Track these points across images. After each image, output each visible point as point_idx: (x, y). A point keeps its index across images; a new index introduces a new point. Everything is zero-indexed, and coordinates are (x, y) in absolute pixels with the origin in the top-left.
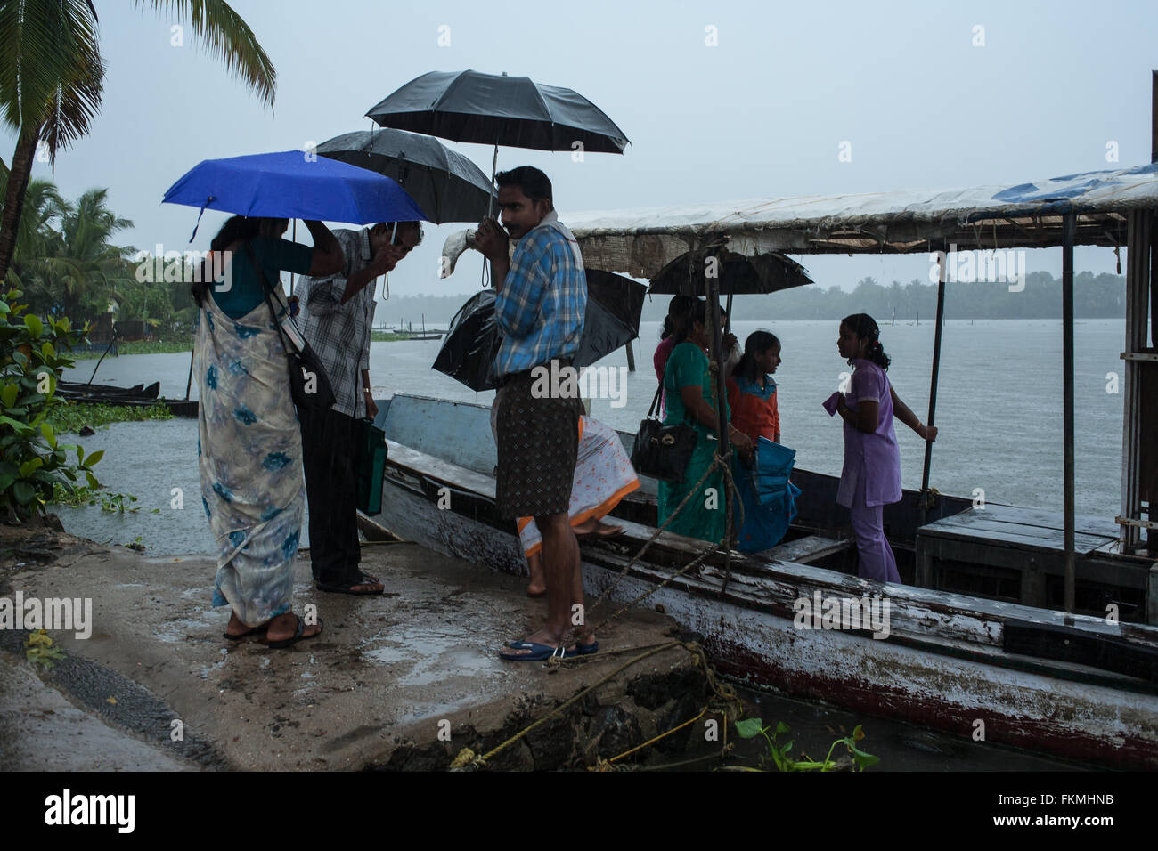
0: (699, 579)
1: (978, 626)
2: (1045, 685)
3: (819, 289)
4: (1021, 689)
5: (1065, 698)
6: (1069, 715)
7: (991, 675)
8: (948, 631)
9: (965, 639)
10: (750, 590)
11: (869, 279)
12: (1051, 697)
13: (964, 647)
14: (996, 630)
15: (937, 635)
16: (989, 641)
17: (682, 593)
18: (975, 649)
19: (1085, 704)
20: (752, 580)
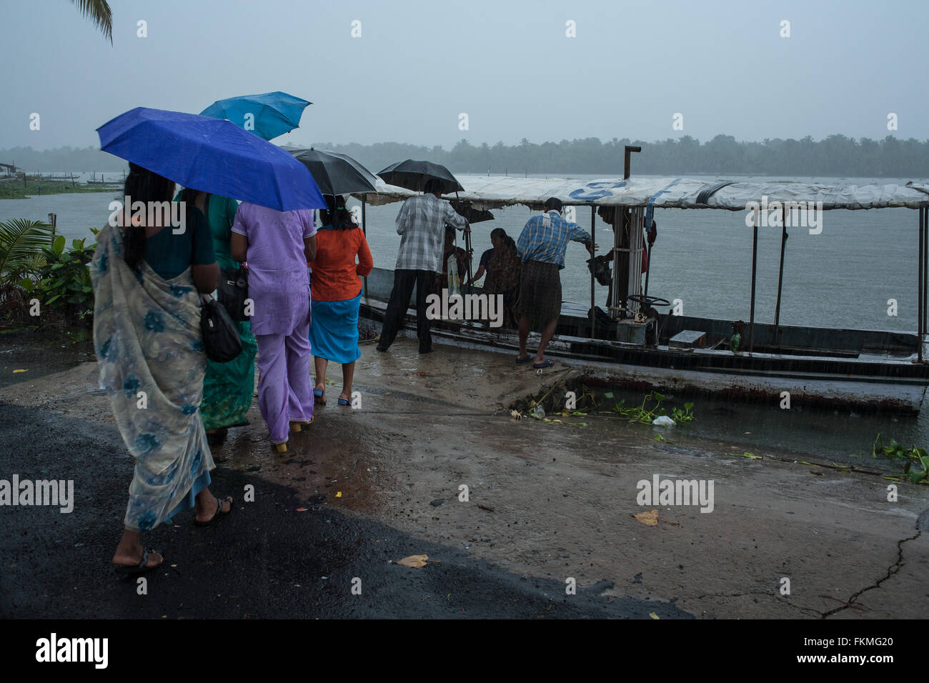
0: (460, 334)
1: (563, 344)
2: (585, 363)
3: (426, 148)
4: (577, 365)
5: (591, 367)
6: (592, 372)
7: (567, 361)
8: (553, 347)
9: (559, 350)
10: (481, 336)
11: (464, 141)
12: (587, 367)
13: (559, 352)
14: (569, 345)
15: (549, 349)
16: (567, 349)
17: (452, 340)
18: (562, 353)
19: (596, 368)
20: (481, 333)
